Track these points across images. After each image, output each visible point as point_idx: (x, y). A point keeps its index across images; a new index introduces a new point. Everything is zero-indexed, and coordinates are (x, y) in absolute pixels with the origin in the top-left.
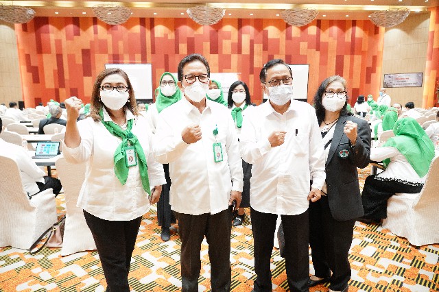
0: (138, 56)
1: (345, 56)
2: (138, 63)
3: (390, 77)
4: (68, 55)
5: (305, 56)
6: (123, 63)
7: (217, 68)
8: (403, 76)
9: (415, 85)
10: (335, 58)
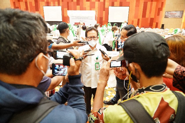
0: (56, 3)
1: (148, 2)
2: (56, 6)
3: (168, 13)
4: (29, 2)
5: (129, 3)
6: (50, 6)
7: (89, 8)
8: (174, 12)
9: (179, 17)
10: (143, 3)
